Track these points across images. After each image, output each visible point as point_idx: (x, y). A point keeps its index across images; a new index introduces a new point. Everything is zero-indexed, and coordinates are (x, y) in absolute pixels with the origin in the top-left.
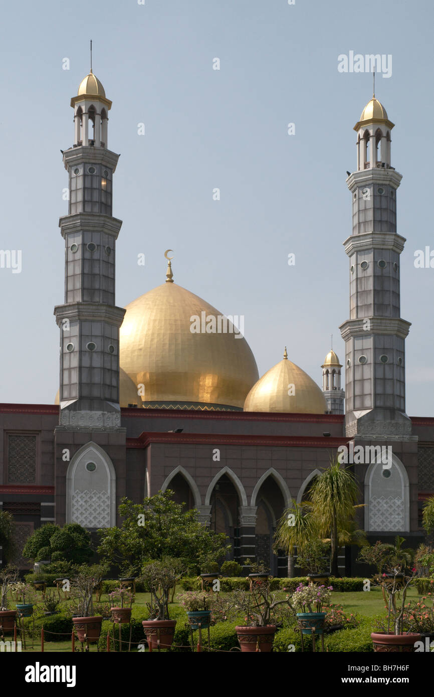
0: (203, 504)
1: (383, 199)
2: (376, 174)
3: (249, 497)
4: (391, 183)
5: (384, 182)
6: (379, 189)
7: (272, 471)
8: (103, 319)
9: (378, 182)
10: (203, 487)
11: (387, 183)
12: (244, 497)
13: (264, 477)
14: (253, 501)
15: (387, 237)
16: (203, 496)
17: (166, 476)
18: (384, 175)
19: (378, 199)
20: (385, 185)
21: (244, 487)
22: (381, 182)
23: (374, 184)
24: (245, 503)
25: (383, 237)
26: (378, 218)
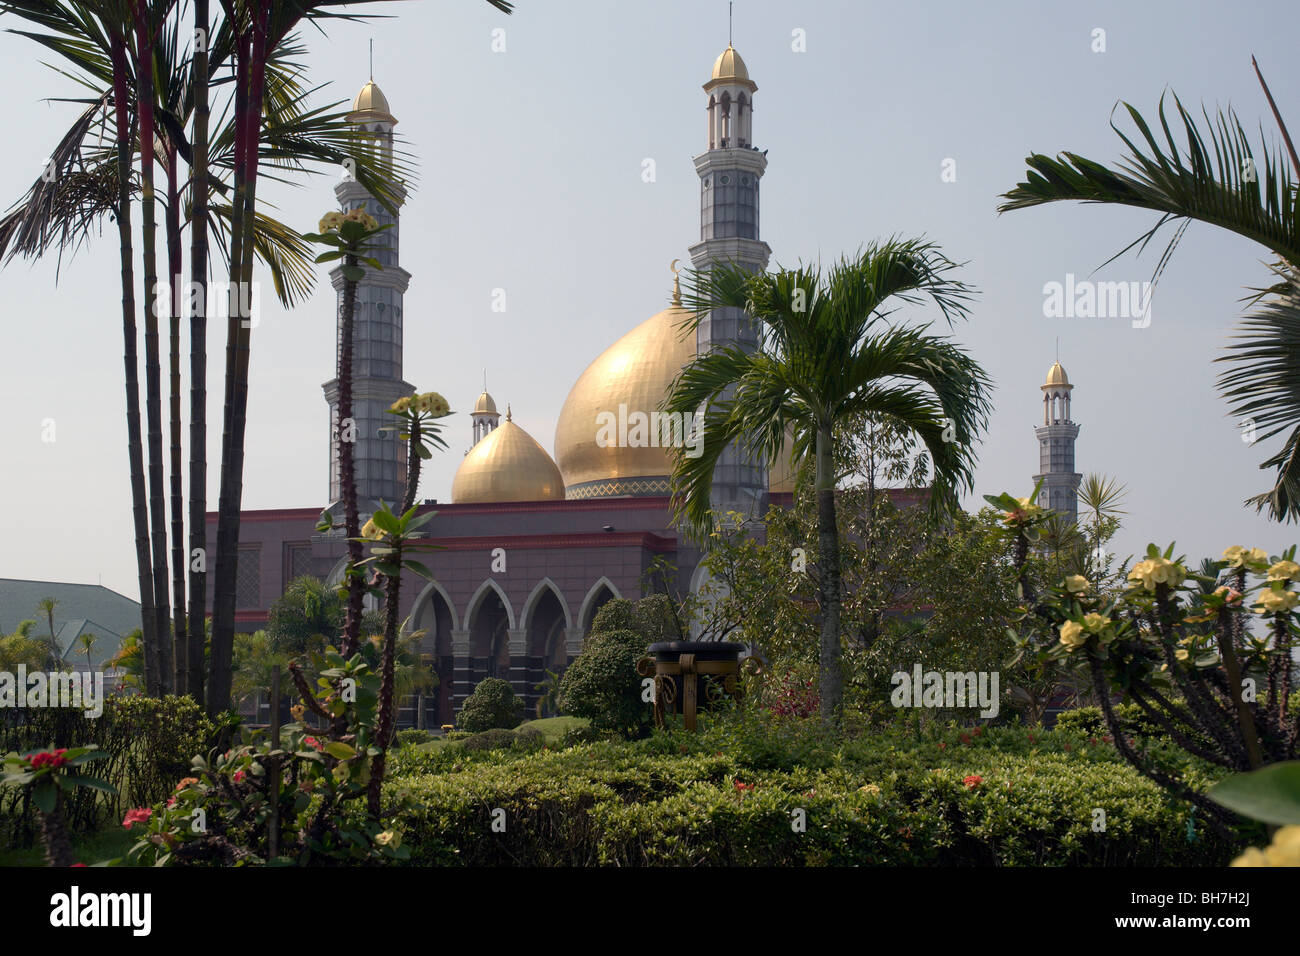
0: (461, 628)
1: (728, 191)
2: (715, 158)
3: (517, 617)
4: (739, 167)
5: (729, 167)
6: (723, 178)
7: (548, 582)
8: (367, 397)
9: (720, 168)
10: (461, 606)
11: (733, 167)
12: (511, 617)
13: (536, 591)
14: (522, 623)
15: (728, 244)
16: (461, 618)
17: (417, 595)
18: (726, 157)
19: (721, 191)
20: (731, 170)
21: (511, 604)
22: (724, 168)
23: (715, 172)
24: (512, 625)
25: (721, 245)
26: (721, 219)
